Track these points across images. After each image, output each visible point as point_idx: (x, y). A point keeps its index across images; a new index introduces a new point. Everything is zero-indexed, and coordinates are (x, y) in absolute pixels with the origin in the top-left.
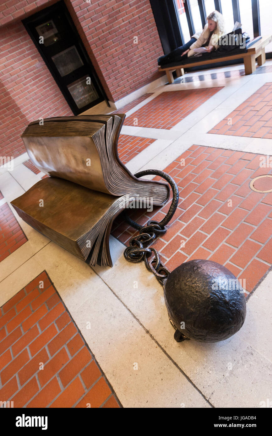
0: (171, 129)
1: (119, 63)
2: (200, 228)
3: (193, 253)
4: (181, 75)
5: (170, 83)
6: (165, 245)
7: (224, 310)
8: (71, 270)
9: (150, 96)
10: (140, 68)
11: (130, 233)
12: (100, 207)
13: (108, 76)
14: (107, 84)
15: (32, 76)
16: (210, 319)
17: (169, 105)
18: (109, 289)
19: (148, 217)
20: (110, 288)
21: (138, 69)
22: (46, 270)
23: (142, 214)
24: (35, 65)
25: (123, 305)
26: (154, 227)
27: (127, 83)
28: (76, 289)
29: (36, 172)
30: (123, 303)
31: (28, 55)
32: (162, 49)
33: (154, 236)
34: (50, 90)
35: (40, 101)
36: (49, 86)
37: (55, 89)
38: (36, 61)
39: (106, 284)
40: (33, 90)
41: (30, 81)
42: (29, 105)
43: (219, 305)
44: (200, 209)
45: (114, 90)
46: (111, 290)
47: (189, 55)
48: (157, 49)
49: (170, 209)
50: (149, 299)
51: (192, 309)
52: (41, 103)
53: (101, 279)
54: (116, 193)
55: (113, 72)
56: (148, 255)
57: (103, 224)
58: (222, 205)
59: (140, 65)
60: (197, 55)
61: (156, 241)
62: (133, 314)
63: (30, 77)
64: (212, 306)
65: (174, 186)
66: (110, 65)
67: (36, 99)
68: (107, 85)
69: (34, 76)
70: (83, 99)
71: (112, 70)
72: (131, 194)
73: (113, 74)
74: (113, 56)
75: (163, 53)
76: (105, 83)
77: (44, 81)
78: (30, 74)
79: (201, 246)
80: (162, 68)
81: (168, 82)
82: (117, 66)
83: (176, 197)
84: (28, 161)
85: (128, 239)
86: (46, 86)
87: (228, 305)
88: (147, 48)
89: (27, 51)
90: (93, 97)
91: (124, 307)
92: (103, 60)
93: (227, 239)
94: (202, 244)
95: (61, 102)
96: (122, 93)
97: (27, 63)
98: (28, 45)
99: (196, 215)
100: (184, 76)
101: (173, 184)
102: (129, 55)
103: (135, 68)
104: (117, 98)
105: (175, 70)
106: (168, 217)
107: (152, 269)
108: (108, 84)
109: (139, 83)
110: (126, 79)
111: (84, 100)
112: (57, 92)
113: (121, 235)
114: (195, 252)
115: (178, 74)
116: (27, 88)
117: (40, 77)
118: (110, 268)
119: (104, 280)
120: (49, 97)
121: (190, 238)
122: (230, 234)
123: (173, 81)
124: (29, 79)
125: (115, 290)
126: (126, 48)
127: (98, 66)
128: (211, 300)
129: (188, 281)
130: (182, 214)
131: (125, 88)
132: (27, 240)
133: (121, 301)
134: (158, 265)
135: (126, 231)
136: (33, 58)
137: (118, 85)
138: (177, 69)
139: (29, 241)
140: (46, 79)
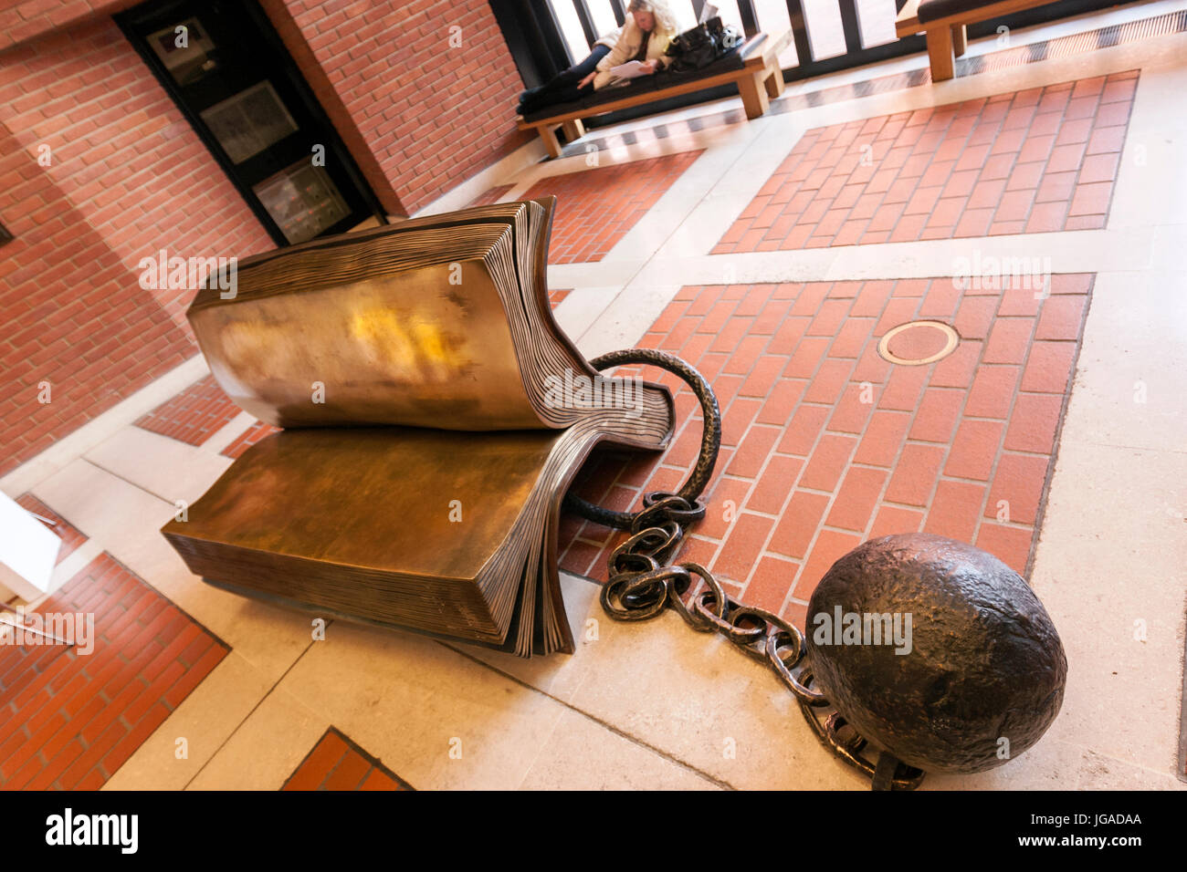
0: (604, 261)
1: (411, 116)
2: (797, 482)
3: (809, 551)
4: (577, 137)
5: (552, 157)
6: (716, 549)
7: (1026, 645)
8: (429, 699)
9: (507, 191)
10: (468, 124)
11: (592, 543)
12: (513, 471)
13: (384, 150)
14: (381, 171)
15: (154, 162)
16: (1001, 679)
17: (571, 207)
18: (591, 721)
19: (632, 488)
20: (591, 717)
21: (464, 127)
22: (337, 726)
23: (610, 483)
24: (159, 133)
25: (656, 755)
26: (669, 506)
27: (439, 165)
28: (474, 753)
29: (196, 437)
30: (654, 749)
31: (137, 105)
32: (519, 77)
33: (678, 530)
34: (211, 198)
35: (183, 229)
36: (207, 186)
37: (227, 194)
38: (163, 121)
39: (572, 707)
40: (158, 202)
41: (148, 177)
42: (149, 244)
43: (1011, 633)
44: (776, 436)
45: (404, 186)
46: (600, 722)
47: (597, 85)
48: (507, 77)
49: (703, 445)
50: (735, 713)
51: (941, 665)
52: (184, 235)
53: (551, 697)
54: (554, 419)
55: (398, 139)
56: (681, 583)
57: (536, 515)
58: (831, 413)
59: (467, 118)
60: (617, 84)
61: (683, 547)
62: (701, 773)
63: (148, 165)
64: (995, 641)
65: (699, 381)
66: (387, 120)
67: (170, 225)
68: (383, 173)
69: (158, 163)
70: (304, 219)
71: (394, 134)
72: (589, 420)
73: (397, 142)
74: (391, 98)
75: (523, 86)
76: (377, 168)
77: (190, 174)
78: (147, 158)
79: (821, 526)
80: (527, 120)
81: (546, 156)
82: (404, 123)
83: (712, 409)
84: (150, 415)
85: (592, 560)
86: (198, 188)
87: (1031, 627)
88: (481, 74)
89: (135, 95)
90: (332, 213)
91: (662, 760)
92: (367, 109)
93: (886, 492)
94: (823, 520)
95: (246, 230)
96: (426, 191)
97: (136, 128)
98: (134, 80)
99: (772, 454)
100: (586, 138)
101: (694, 377)
102: (435, 95)
103: (456, 126)
104: (415, 204)
105: (560, 125)
106: (703, 469)
107: (712, 620)
108: (384, 169)
109: (471, 163)
110: (435, 156)
111: (305, 224)
112: (231, 202)
113: (567, 555)
114: (811, 545)
115: (569, 133)
116: (140, 197)
117: (178, 163)
118: (569, 656)
119: (559, 698)
120: (208, 217)
121: (782, 512)
122: (888, 480)
123: (560, 151)
124: (143, 172)
125: (614, 718)
126: (425, 76)
127: (353, 126)
128: (985, 623)
129: (897, 592)
130: (731, 458)
131: (434, 177)
132: (226, 651)
133: (647, 745)
134: (725, 605)
135: (576, 541)
136: (152, 114)
137: (414, 171)
138: (564, 121)
139: (236, 651)
140: (199, 169)
